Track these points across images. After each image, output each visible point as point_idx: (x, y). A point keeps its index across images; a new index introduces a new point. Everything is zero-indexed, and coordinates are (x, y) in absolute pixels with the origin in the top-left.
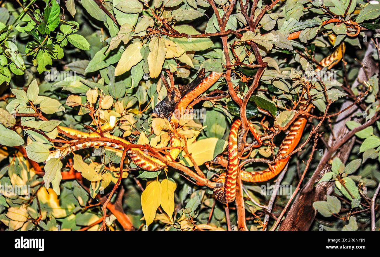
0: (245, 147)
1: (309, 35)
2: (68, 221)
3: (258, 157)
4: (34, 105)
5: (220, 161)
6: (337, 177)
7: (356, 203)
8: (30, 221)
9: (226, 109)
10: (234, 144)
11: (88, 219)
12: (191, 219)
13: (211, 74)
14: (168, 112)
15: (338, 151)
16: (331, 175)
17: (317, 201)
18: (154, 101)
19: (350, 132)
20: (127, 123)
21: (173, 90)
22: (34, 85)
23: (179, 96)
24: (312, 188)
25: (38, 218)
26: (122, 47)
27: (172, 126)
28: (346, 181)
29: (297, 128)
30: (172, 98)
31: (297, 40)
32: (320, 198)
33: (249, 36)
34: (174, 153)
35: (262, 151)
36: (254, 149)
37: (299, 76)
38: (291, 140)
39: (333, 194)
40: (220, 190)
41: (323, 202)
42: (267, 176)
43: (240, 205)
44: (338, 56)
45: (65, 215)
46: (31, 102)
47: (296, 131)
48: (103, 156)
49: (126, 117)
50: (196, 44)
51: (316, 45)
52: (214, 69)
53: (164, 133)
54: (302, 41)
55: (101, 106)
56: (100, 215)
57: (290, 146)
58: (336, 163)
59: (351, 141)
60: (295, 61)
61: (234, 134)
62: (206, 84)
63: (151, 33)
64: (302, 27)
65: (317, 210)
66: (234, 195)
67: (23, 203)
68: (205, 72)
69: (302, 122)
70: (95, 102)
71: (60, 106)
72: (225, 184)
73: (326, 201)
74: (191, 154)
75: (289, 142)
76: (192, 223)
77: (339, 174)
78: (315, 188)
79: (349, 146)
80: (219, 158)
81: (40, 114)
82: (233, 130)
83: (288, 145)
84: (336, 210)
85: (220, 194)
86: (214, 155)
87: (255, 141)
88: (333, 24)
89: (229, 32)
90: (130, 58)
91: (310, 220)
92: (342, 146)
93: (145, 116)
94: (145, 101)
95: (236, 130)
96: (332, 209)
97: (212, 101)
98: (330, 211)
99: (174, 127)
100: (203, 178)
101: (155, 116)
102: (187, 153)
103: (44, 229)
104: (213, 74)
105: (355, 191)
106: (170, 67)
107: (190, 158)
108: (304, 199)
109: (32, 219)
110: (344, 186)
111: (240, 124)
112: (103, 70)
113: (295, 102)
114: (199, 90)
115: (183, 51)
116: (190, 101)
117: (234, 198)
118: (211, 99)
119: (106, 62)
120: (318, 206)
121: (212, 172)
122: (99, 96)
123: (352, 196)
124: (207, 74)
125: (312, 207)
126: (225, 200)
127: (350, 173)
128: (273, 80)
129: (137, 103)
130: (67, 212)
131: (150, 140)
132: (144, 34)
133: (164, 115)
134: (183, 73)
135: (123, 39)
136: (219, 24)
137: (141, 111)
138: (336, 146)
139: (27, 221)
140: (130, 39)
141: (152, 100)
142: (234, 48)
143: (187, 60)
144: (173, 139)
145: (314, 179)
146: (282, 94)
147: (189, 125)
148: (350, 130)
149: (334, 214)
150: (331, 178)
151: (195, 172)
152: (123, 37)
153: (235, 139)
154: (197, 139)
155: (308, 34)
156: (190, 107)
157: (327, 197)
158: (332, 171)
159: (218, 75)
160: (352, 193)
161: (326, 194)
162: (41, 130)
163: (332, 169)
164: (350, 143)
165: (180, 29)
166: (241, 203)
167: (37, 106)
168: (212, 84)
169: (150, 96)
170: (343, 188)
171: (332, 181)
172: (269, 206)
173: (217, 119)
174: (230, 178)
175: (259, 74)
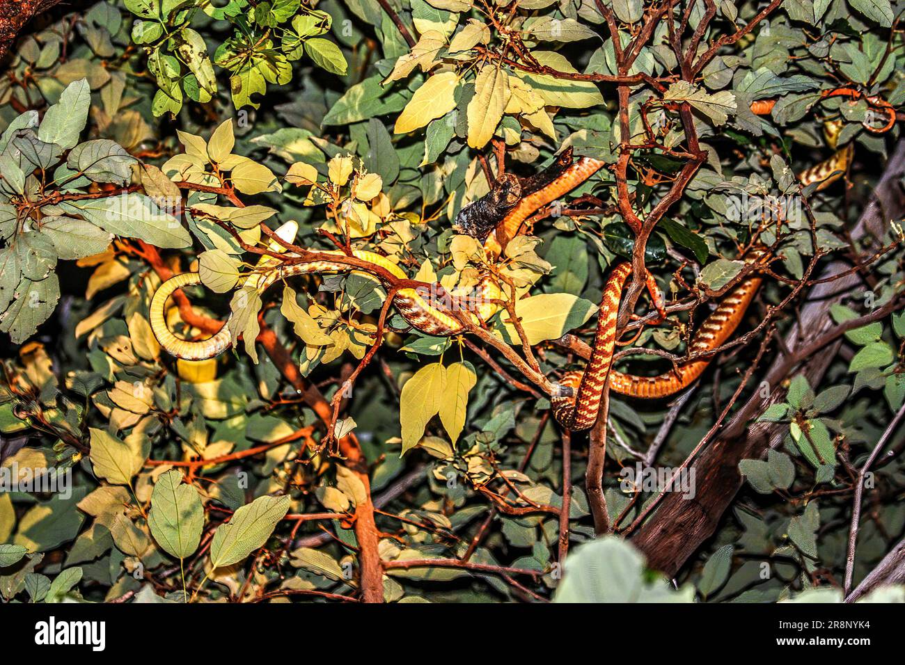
0: (632, 320)
1: (792, 111)
2: (227, 429)
3: (651, 346)
4: (221, 172)
5: (573, 342)
6: (796, 415)
7: (825, 474)
8: (156, 415)
9: (600, 237)
10: (612, 310)
11: (269, 431)
12: (490, 455)
13: (580, 161)
14: (488, 225)
15: (803, 363)
16: (784, 410)
17: (747, 457)
18: (455, 202)
19: (836, 328)
20: (395, 237)
21: (508, 180)
22: (225, 131)
23: (518, 193)
24: (742, 431)
25: (172, 410)
26: (419, 78)
27: (489, 256)
28: (812, 426)
29: (735, 301)
30: (503, 197)
31: (768, 117)
32: (755, 455)
33: (680, 91)
34: (486, 311)
35: (660, 335)
36: (647, 326)
37: (765, 191)
38: (720, 322)
39: (780, 448)
40: (565, 402)
41: (759, 462)
42: (662, 388)
43: (597, 440)
44: (837, 166)
45: (225, 415)
46: (216, 163)
47: (733, 305)
48: (339, 293)
49: (396, 226)
50: (568, 94)
51: (796, 139)
52: (590, 151)
53: (470, 267)
54: (776, 120)
55: (355, 194)
56: (296, 424)
57: (717, 336)
58: (798, 386)
59: (831, 349)
60: (747, 166)
61: (614, 290)
62: (569, 179)
63: (481, 57)
64: (781, 89)
65: (745, 477)
66: (595, 415)
67: (147, 375)
68: (572, 156)
69: (747, 291)
70: (343, 183)
71: (274, 181)
72: (580, 389)
73: (766, 460)
74: (520, 319)
75: (717, 327)
76: (492, 465)
77: (801, 410)
78: (747, 431)
79: (825, 356)
80: (573, 337)
81: (232, 192)
82: (615, 282)
83: (713, 332)
84: (784, 482)
85: (564, 409)
86: (565, 327)
87: (651, 311)
88: (840, 99)
89: (640, 77)
90: (431, 101)
91: (729, 496)
92: (812, 355)
93: (432, 232)
94: (436, 199)
95: (619, 282)
96: (776, 480)
97: (575, 218)
98: (772, 483)
99: (492, 259)
100: (537, 371)
101: (460, 230)
102: (512, 314)
103: (179, 436)
104: (586, 160)
105: (828, 450)
106: (507, 133)
107: (517, 327)
108: (722, 449)
109: (159, 410)
110: (807, 436)
111: (629, 271)
112: (357, 126)
113: (742, 245)
114: (553, 190)
115: (542, 103)
116: (531, 211)
117: (593, 422)
118: (573, 214)
119: (383, 102)
120: (748, 468)
121: (549, 367)
122: (354, 173)
123: (819, 458)
124: (575, 159)
125: (736, 468)
126: (575, 423)
127: (823, 411)
128: (710, 192)
129: (419, 201)
130: (230, 409)
131: (440, 278)
132: (465, 57)
133: (477, 230)
134: (527, 153)
135: (421, 61)
136: (618, 61)
137: (425, 219)
138: (802, 353)
139: (148, 414)
140: (436, 62)
141: (452, 199)
142: (648, 111)
143: (546, 123)
144: (486, 282)
145: (749, 413)
146: (718, 225)
147: (524, 259)
148: (835, 323)
149: (780, 490)
150: (782, 415)
151: (524, 357)
152: (423, 57)
153: (616, 301)
154: (532, 292)
155: (789, 109)
156: (528, 223)
157: (771, 452)
158: (786, 402)
159: (595, 165)
160: (821, 452)
161: (768, 446)
162: (230, 222)
163: (788, 397)
164: (829, 352)
165: (543, 58)
166: (600, 436)
167: (227, 174)
168: (580, 181)
169: (448, 190)
170: (806, 440)
171: (783, 423)
172: (649, 453)
173: (571, 260)
174: (593, 379)
175: (687, 174)
